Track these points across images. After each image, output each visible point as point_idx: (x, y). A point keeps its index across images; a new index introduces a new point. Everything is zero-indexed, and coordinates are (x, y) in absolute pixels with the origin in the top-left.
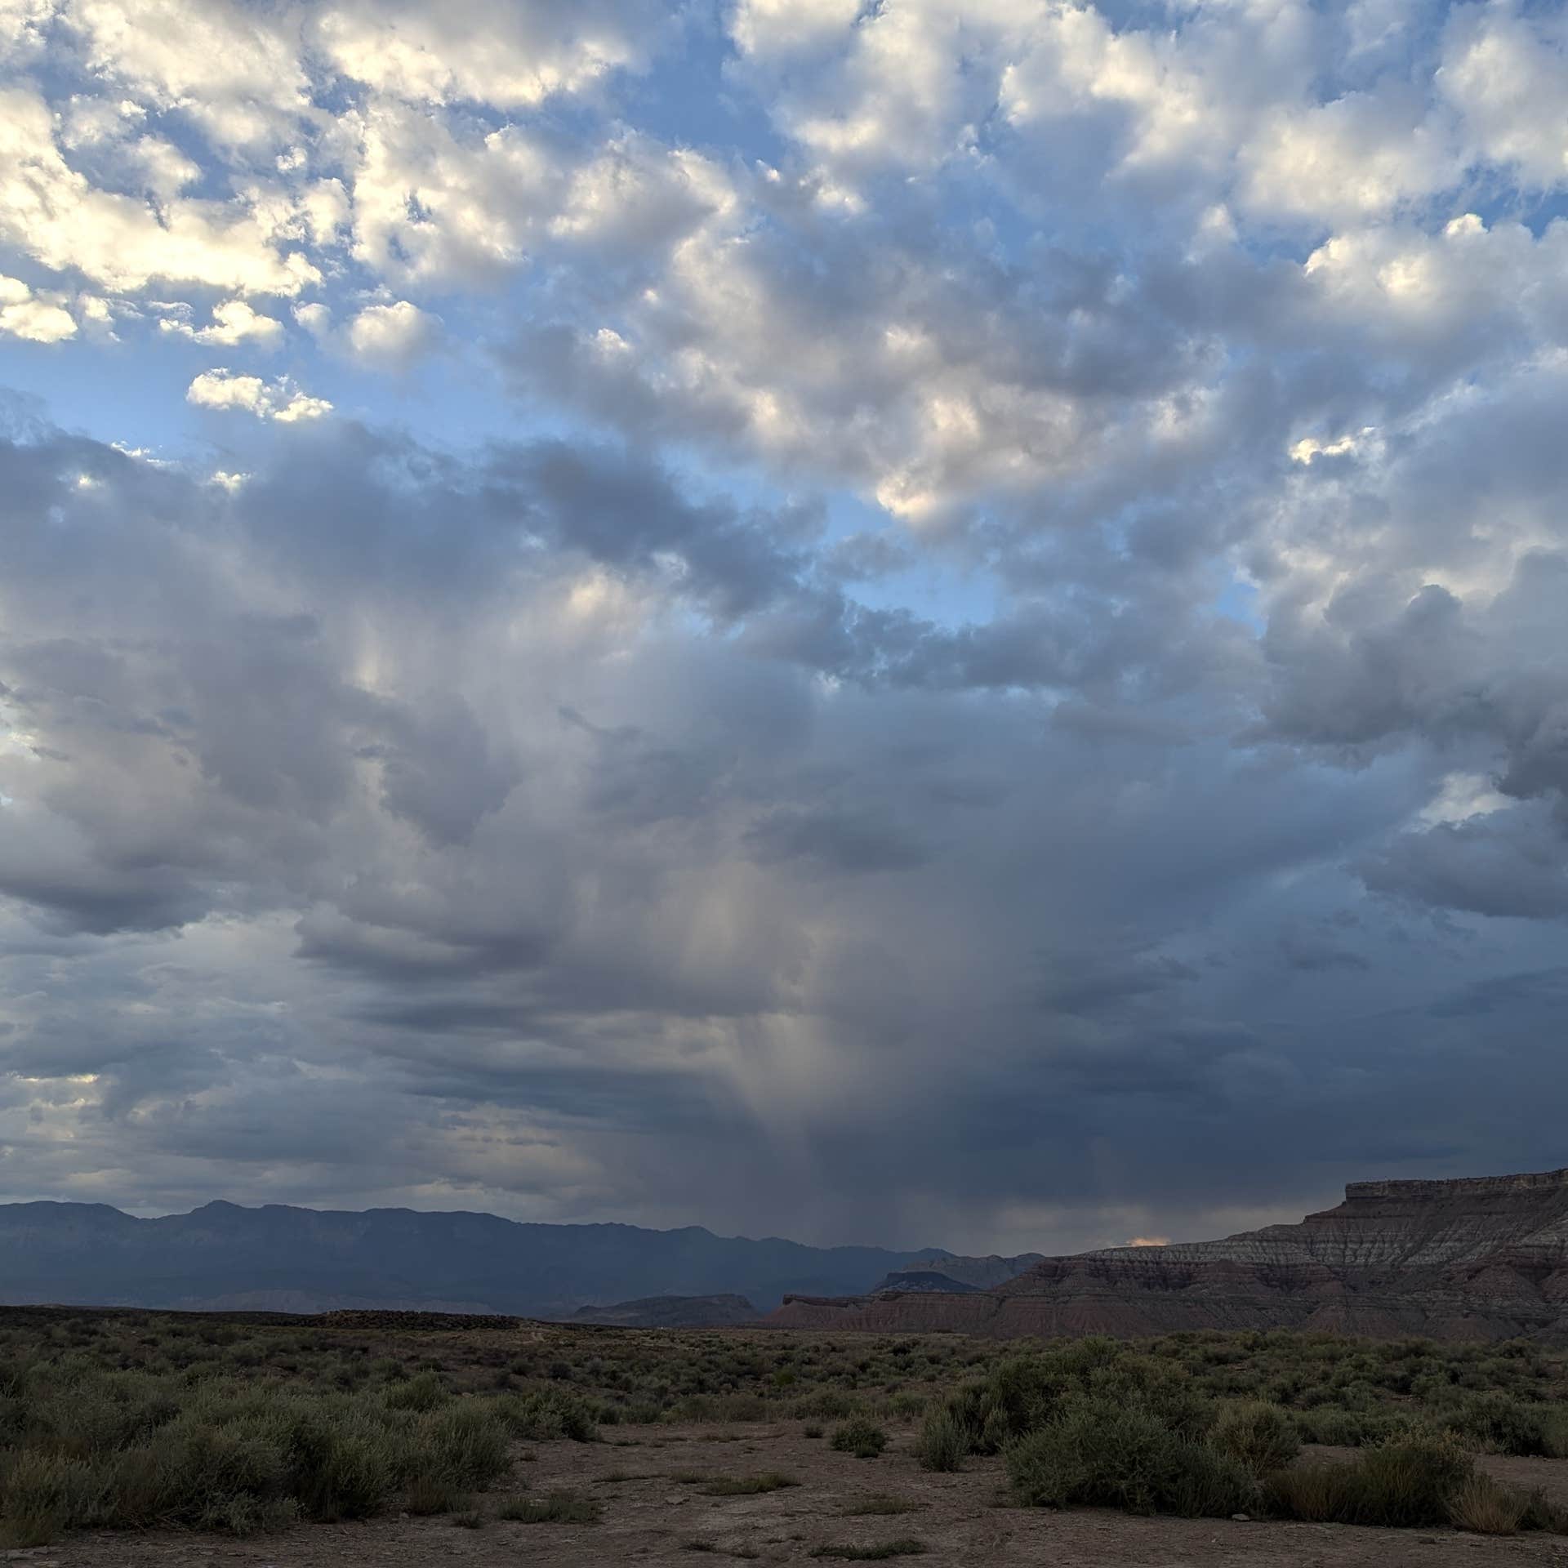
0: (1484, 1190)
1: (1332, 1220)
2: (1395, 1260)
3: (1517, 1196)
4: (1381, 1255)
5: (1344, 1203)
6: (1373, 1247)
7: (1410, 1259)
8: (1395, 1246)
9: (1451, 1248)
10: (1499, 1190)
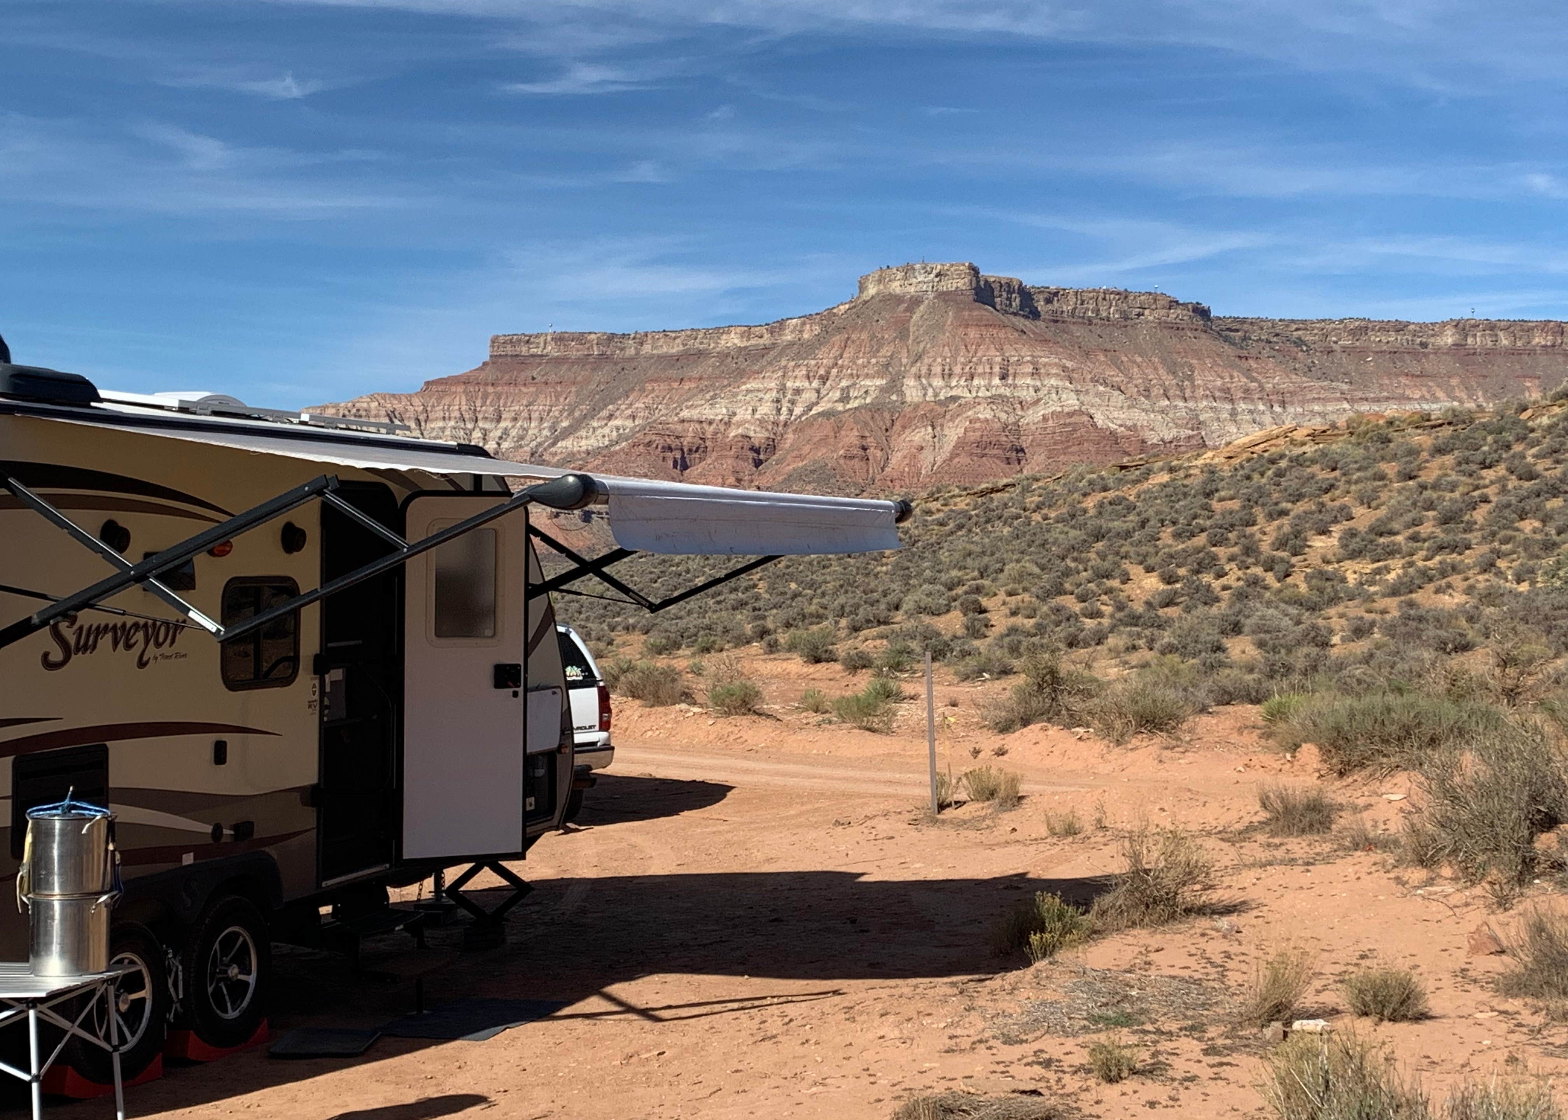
0: (681, 348)
1: (460, 389)
2: (540, 444)
3: (724, 356)
4: (522, 438)
5: (485, 364)
6: (513, 427)
7: (559, 444)
8: (545, 425)
9: (618, 429)
10: (701, 347)
